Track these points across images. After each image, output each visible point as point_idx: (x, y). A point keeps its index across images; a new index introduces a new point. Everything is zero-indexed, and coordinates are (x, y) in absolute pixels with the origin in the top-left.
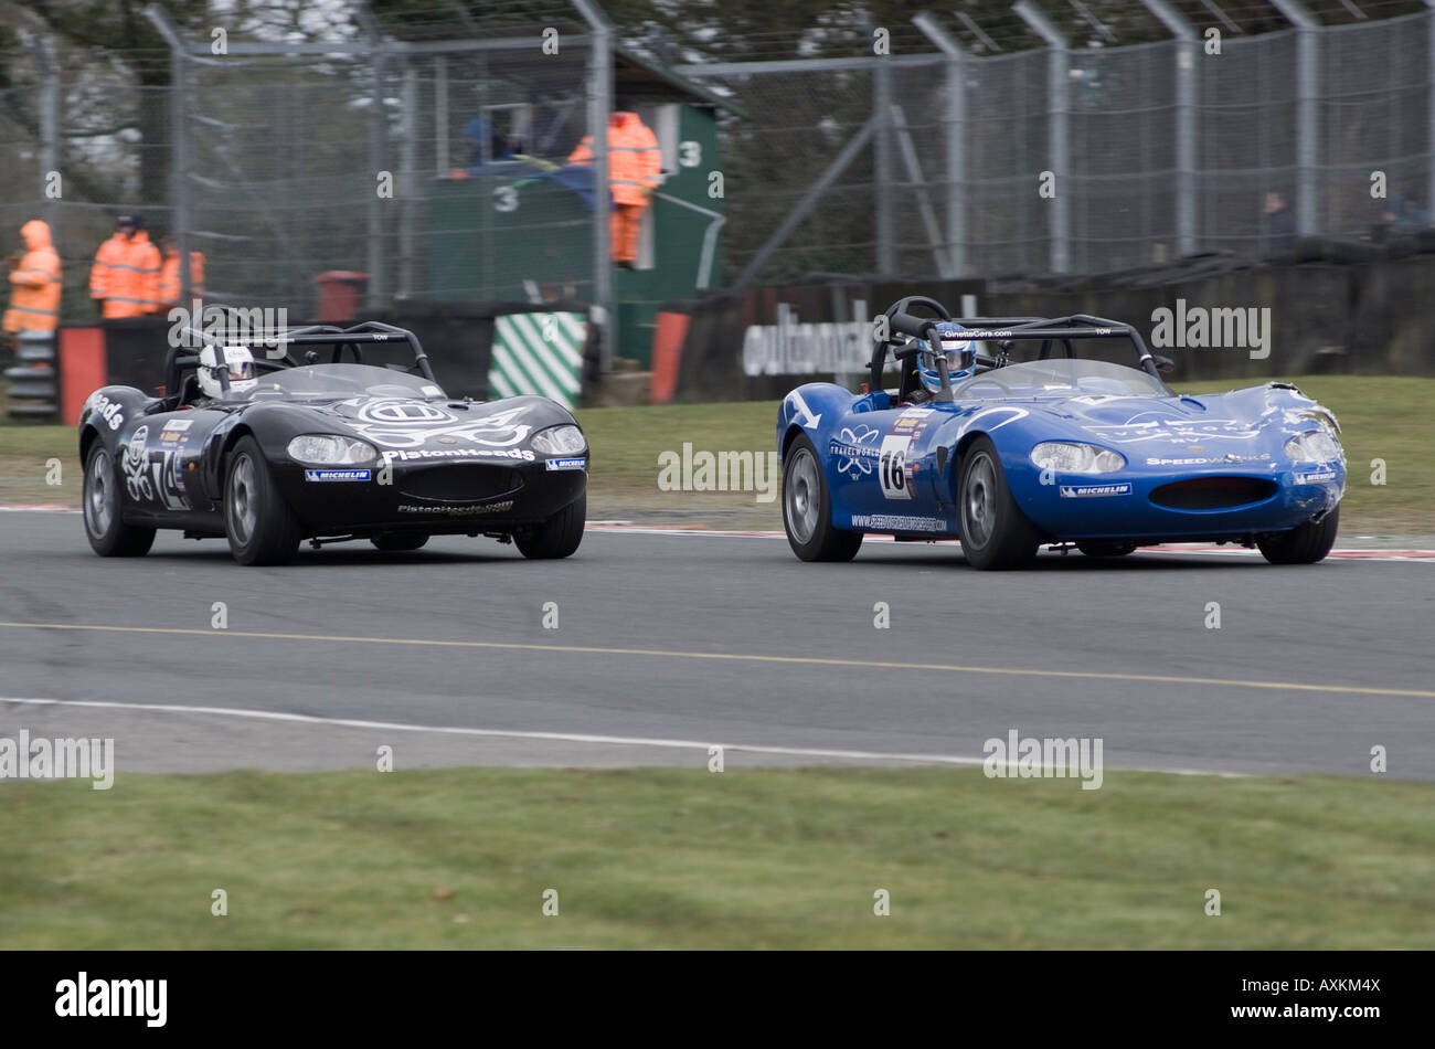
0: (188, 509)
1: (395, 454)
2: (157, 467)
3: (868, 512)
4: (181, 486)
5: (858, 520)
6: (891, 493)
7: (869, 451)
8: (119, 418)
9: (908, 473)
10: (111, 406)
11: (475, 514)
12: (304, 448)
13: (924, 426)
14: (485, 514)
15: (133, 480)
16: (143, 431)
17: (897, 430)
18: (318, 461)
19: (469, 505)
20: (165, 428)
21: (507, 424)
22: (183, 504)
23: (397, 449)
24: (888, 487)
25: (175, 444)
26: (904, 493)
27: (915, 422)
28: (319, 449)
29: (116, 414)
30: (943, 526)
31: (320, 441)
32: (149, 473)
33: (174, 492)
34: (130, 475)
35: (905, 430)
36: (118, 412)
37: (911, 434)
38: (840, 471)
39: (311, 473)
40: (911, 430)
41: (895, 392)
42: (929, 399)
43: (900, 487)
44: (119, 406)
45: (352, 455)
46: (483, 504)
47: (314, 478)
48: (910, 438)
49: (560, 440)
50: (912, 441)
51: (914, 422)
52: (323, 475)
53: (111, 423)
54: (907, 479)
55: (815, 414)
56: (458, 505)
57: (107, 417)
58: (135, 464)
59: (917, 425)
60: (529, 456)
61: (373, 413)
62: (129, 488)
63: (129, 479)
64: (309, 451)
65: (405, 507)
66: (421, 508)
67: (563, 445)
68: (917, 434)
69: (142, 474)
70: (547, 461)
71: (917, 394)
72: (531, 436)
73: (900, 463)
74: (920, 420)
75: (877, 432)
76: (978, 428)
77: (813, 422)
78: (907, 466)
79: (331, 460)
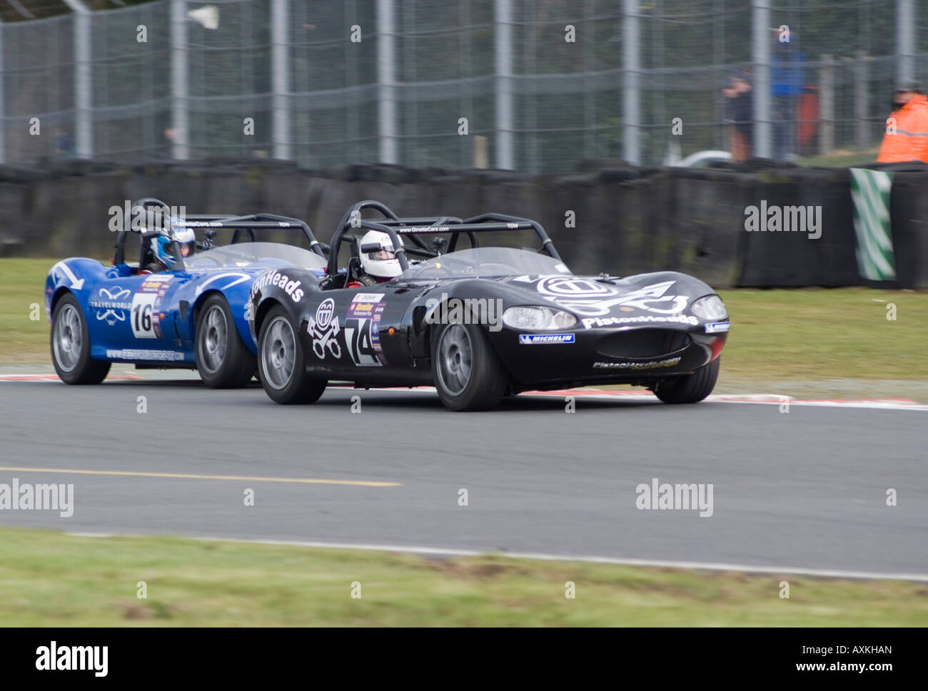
0: (381, 365)
1: (593, 321)
2: (349, 333)
3: (120, 347)
4: (377, 347)
5: (111, 353)
6: (140, 334)
7: (122, 305)
8: (300, 293)
9: (155, 319)
10: (292, 283)
11: (650, 369)
12: (516, 317)
13: (167, 286)
14: (658, 368)
15: (320, 342)
16: (328, 303)
17: (145, 289)
18: (529, 328)
19: (648, 361)
20: (354, 300)
21: (665, 295)
22: (376, 361)
23: (593, 317)
24: (138, 329)
25: (370, 314)
26: (151, 334)
27: (160, 284)
28: (529, 318)
29: (297, 288)
30: (181, 356)
31: (529, 311)
32: (341, 337)
33: (369, 351)
34: (316, 337)
35: (151, 290)
36: (299, 287)
37: (157, 293)
38: (99, 318)
39: (525, 337)
40: (156, 290)
41: (136, 265)
42: (163, 268)
43: (147, 329)
44: (298, 283)
45: (557, 323)
46: (658, 360)
47: (527, 341)
48: (156, 295)
49: (711, 308)
50: (158, 297)
51: (157, 285)
52: (535, 339)
53: (293, 296)
54: (155, 324)
55: (78, 279)
56: (640, 362)
57: (289, 292)
58: (323, 329)
59: (160, 286)
60: (694, 322)
61: (550, 287)
62: (314, 349)
63: (315, 342)
64: (522, 319)
65: (599, 364)
66: (612, 364)
67: (714, 312)
68: (162, 293)
69: (332, 336)
70: (707, 325)
71: (153, 265)
72: (691, 304)
73: (148, 313)
74: (163, 283)
75: (129, 291)
76: (211, 287)
77: (77, 284)
78: (155, 314)
79: (540, 326)
